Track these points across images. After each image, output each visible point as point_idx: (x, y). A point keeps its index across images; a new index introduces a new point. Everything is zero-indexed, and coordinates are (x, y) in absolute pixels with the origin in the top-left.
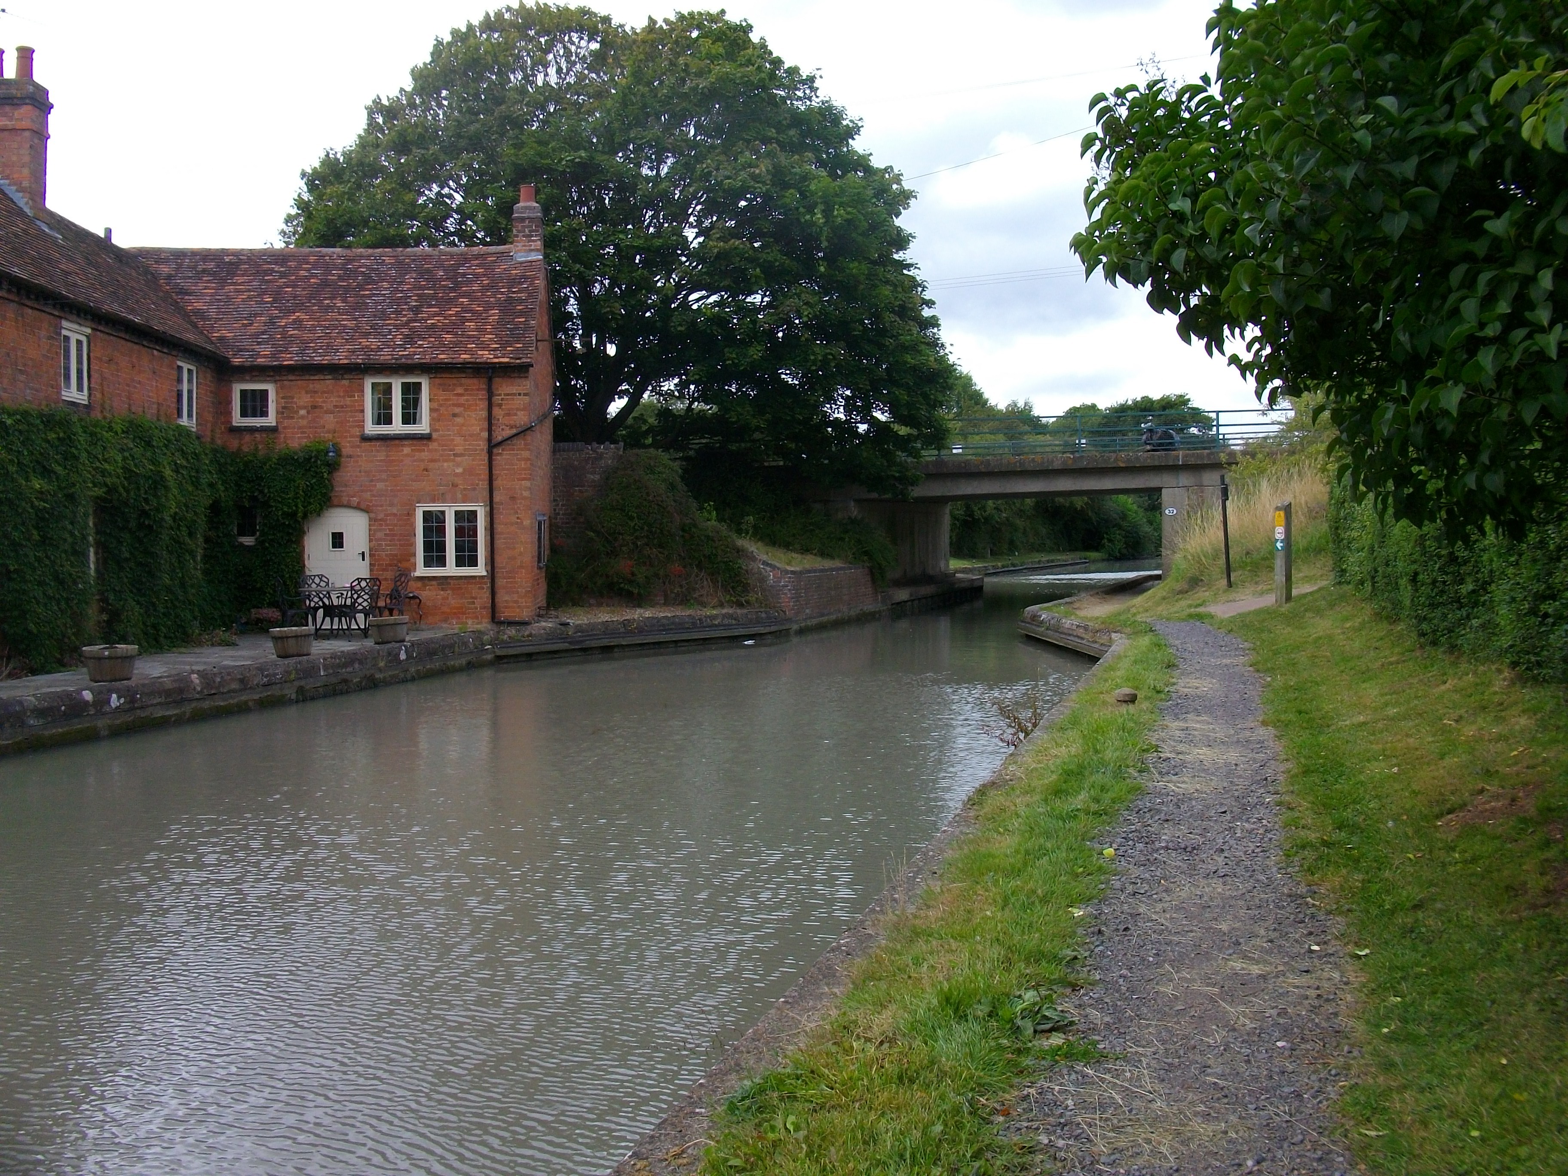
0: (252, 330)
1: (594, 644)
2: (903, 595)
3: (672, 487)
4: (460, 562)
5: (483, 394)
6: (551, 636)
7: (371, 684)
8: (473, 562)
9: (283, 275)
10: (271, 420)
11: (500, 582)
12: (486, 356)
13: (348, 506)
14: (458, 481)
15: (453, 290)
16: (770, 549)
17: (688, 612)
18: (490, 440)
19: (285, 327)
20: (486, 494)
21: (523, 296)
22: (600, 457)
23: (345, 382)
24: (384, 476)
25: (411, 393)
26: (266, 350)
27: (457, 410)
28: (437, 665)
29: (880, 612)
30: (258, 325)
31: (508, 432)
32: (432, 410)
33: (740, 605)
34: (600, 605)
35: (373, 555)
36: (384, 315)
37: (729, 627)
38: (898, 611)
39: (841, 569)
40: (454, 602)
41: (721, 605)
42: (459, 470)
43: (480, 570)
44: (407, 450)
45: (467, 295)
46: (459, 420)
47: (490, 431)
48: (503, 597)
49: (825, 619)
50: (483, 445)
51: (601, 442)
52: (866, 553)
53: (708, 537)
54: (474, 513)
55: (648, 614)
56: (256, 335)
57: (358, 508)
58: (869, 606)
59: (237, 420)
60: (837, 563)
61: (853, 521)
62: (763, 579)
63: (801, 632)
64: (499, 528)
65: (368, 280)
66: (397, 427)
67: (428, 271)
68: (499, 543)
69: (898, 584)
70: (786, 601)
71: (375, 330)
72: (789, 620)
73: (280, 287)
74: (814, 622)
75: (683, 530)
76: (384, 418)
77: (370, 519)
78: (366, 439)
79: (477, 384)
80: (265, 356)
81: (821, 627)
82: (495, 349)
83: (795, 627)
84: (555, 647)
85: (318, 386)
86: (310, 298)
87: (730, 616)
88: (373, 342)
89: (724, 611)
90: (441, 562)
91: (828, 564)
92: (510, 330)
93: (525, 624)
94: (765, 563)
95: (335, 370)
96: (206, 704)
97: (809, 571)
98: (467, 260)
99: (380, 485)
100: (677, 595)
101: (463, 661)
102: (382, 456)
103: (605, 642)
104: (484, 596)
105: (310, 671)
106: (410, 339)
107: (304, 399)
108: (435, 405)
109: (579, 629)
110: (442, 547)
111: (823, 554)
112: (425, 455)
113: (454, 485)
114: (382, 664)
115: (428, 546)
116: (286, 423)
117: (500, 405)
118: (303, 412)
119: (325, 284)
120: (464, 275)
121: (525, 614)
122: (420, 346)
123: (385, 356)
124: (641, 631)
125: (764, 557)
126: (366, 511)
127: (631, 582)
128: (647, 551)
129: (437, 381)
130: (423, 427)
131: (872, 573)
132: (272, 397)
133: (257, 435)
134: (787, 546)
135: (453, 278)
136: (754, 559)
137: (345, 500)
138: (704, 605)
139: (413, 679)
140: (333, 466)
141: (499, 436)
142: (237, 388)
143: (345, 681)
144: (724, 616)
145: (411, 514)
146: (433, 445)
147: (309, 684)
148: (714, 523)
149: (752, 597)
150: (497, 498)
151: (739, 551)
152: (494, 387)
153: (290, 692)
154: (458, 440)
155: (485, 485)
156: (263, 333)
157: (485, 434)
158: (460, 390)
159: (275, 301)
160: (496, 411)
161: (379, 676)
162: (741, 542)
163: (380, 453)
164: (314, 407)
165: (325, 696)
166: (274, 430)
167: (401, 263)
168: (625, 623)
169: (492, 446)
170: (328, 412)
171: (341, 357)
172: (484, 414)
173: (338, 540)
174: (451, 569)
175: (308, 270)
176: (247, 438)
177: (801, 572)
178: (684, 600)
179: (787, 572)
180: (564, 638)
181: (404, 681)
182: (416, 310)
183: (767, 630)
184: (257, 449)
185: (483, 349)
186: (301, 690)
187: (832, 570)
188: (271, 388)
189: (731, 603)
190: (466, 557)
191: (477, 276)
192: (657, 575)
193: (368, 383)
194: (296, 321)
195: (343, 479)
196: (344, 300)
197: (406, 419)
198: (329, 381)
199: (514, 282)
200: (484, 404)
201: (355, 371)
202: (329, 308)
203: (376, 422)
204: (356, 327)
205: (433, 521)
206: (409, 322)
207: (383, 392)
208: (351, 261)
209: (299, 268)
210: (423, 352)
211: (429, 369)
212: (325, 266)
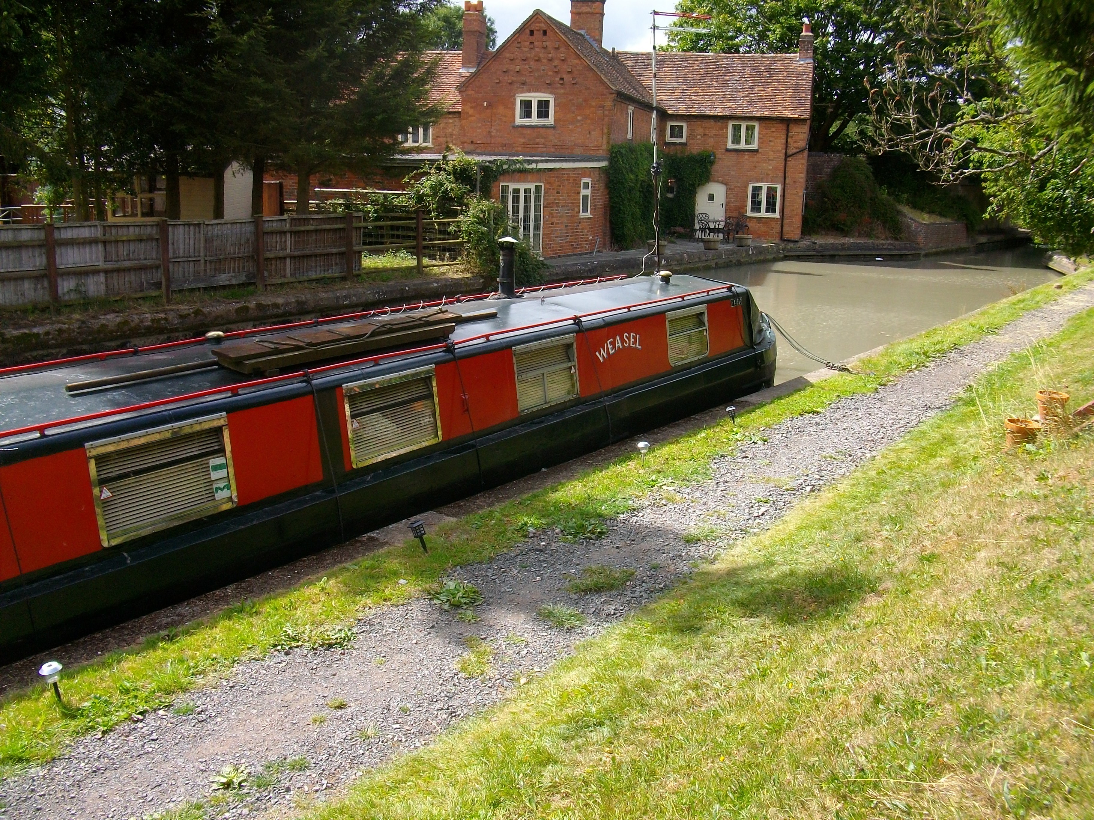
0: (675, 96)
1: (828, 253)
2: (983, 239)
3: (867, 177)
4: (767, 211)
5: (784, 132)
6: (808, 249)
7: (739, 264)
8: (774, 211)
9: (686, 67)
10: (683, 140)
11: (786, 221)
12: (787, 114)
13: (718, 182)
14: (770, 172)
15: (769, 77)
16: (913, 210)
17: (871, 241)
18: (786, 154)
19: (690, 95)
20: (782, 179)
21: (804, 82)
22: (832, 160)
23: (720, 124)
24: (735, 168)
25: (750, 130)
26: (682, 106)
27: (771, 139)
28: (761, 257)
29: (968, 248)
30: (677, 94)
31: (795, 151)
32: (759, 138)
33: (896, 239)
34: (827, 234)
35: (727, 206)
36: (736, 90)
37: (891, 250)
38: (980, 249)
39: (950, 223)
40: (763, 229)
41: (887, 239)
42: (771, 168)
43: (777, 215)
44: (747, 157)
45: (777, 81)
46: (772, 144)
47: (786, 149)
48: (786, 228)
49: (939, 250)
50: (782, 156)
51: (832, 153)
52: (965, 216)
53: (883, 204)
54: (776, 188)
55: (851, 241)
56: (677, 99)
57: (722, 183)
58: (964, 245)
59: (668, 139)
60: (949, 220)
61: (960, 198)
62: (909, 227)
63: (926, 255)
64: (787, 196)
65: (727, 71)
66: (742, 145)
67: (756, 67)
68: (787, 204)
69: (981, 233)
70: (921, 239)
71: (733, 99)
72: (921, 249)
73: (685, 74)
74: (934, 250)
75: (871, 199)
76: (736, 140)
77: (727, 188)
78: (728, 150)
79: (782, 127)
80: (682, 110)
81: (937, 254)
82: (791, 110)
83: (923, 252)
84: (810, 253)
85: (707, 125)
86: (701, 80)
87: (892, 244)
88: (734, 105)
89: (889, 242)
90: (759, 210)
91: (944, 220)
92: (798, 100)
93: (796, 241)
94: (911, 219)
95: (716, 118)
96: (688, 266)
97: (933, 224)
98: (775, 62)
99: (733, 173)
100: (865, 232)
101: (772, 257)
102: (734, 159)
103: (832, 253)
104: (778, 228)
105: (720, 256)
106: (750, 103)
107: (700, 131)
108: (761, 136)
109: (821, 245)
110: (760, 203)
111: (941, 215)
112: (755, 160)
113: (768, 175)
114: (744, 255)
115: (753, 202)
116: (691, 141)
117: (792, 137)
118: (699, 137)
119: (707, 73)
120: (774, 70)
121: (797, 236)
122: (756, 107)
123: (739, 112)
124: (849, 249)
125: (911, 216)
126: (726, 184)
127: (844, 224)
128: (852, 209)
129: (763, 125)
130: (754, 146)
131: (967, 227)
132: (685, 129)
133: (677, 147)
134: (922, 210)
135: (769, 70)
136: (906, 216)
137: (716, 179)
138: (878, 238)
139: (754, 263)
140: (712, 163)
141: (790, 152)
142: (669, 124)
143: (731, 261)
144: (889, 244)
145: (746, 187)
146: (759, 155)
147: (720, 261)
148: (886, 196)
149: (903, 236)
150: (787, 181)
151: (899, 212)
152: (790, 128)
153: (713, 265)
154: (771, 153)
155: (782, 175)
156: (680, 98)
157: (784, 151)
158: (773, 130)
159: (684, 81)
160: (789, 140)
161: (742, 260)
162: (899, 207)
163: (733, 158)
164: (705, 135)
165: (724, 267)
166: (685, 144)
167: (743, 62)
168: (842, 244)
169: (787, 156)
170: (711, 137)
171: (719, 112)
172: (784, 141)
173: (711, 197)
174: (763, 214)
175: (698, 65)
176: (672, 148)
177: (929, 225)
178: (868, 235)
179: (922, 224)
180: (814, 250)
181: (750, 264)
182: (752, 88)
183: (910, 253)
184: (676, 153)
185: (785, 110)
186: (716, 264)
187: (945, 224)
188: (684, 125)
189: (892, 238)
190: (771, 207)
191: (781, 71)
192: (856, 222)
193: (730, 124)
194: (695, 92)
195: (716, 169)
196: (717, 81)
197: (747, 142)
198: (712, 123)
199: (799, 74)
200: (784, 137)
201: (725, 118)
202: (709, 86)
203: (733, 143)
204: (724, 96)
205: (756, 191)
206: (750, 94)
207: (737, 129)
208: (718, 61)
209: (694, 64)
210: (757, 111)
211: (760, 119)
212: (707, 63)
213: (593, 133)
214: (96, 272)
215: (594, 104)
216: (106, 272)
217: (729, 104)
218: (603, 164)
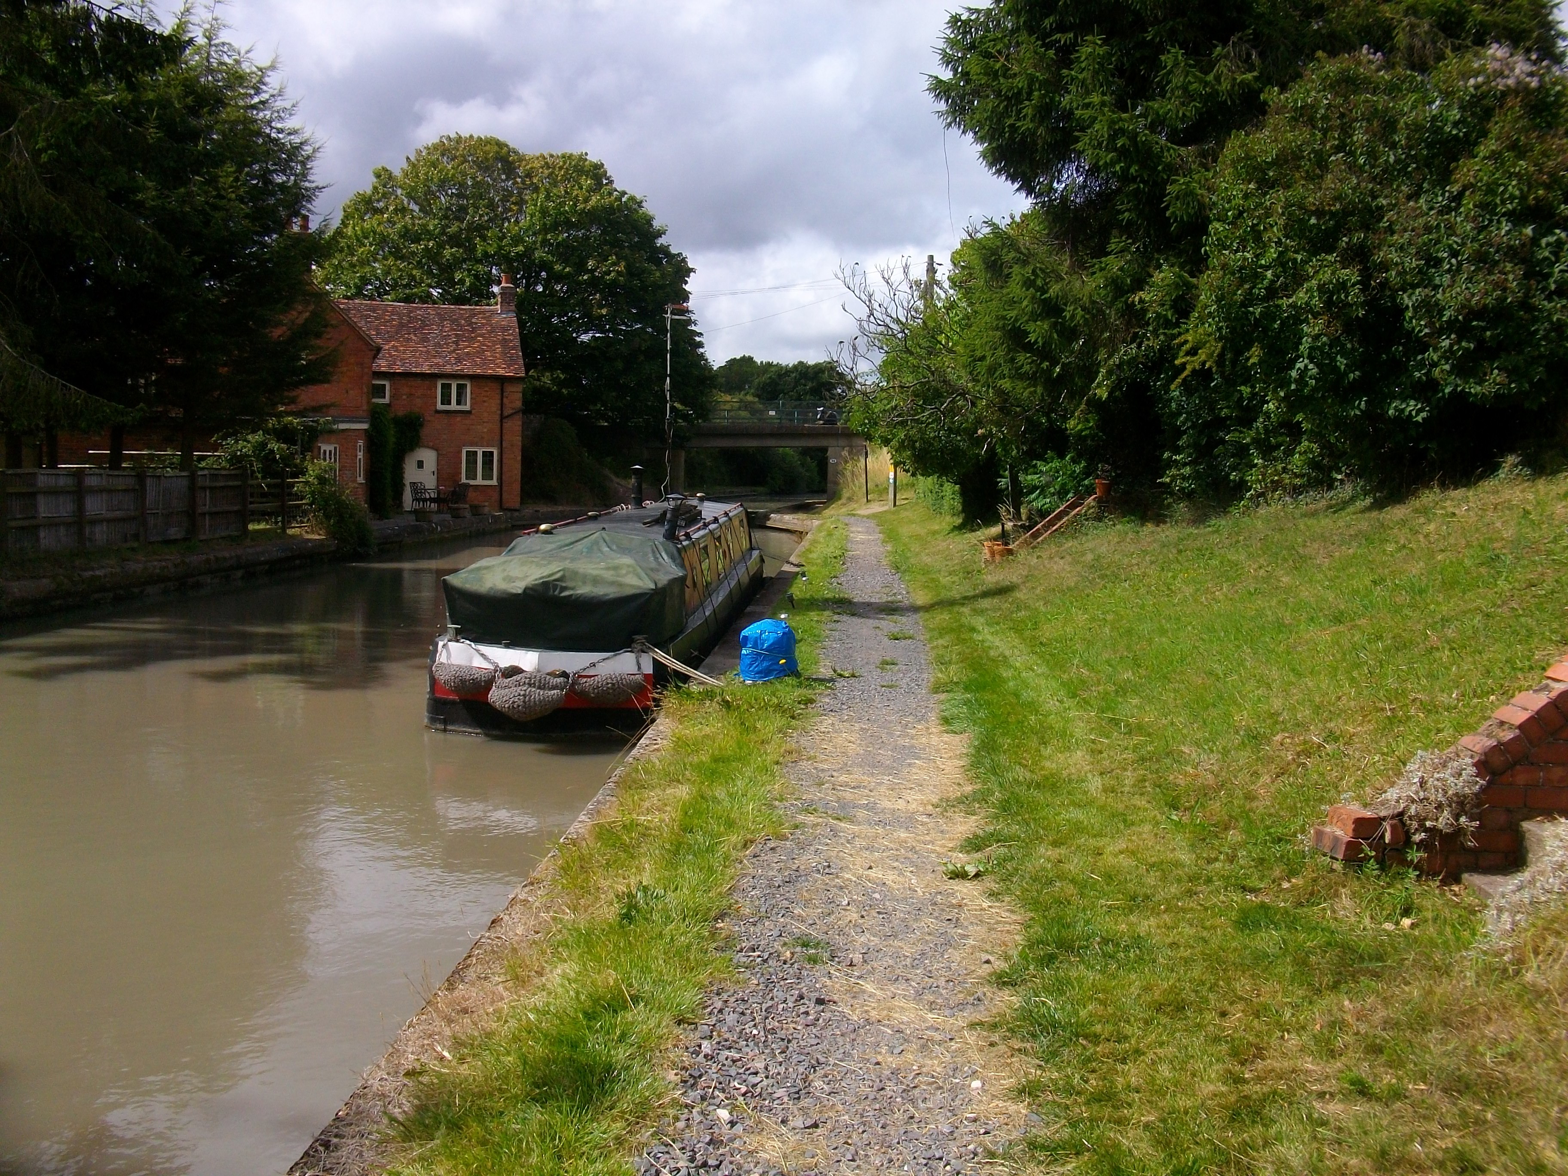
4: (484, 478)
5: (499, 391)
8: (491, 478)
9: (376, 318)
10: (387, 400)
11: (504, 488)
12: (500, 372)
13: (428, 447)
14: (485, 436)
15: (472, 332)
18: (502, 414)
19: (388, 350)
20: (499, 443)
21: (511, 338)
23: (427, 382)
24: (446, 432)
25: (461, 388)
26: (383, 363)
27: (485, 399)
31: (511, 411)
32: (472, 399)
34: (536, 503)
35: (440, 474)
36: (440, 345)
40: (481, 498)
42: (485, 430)
43: (494, 482)
44: (458, 419)
45: (481, 335)
46: (486, 404)
47: (502, 410)
48: (505, 496)
50: (498, 417)
51: (531, 414)
54: (492, 453)
57: (432, 448)
62: (617, 492)
64: (504, 461)
65: (424, 324)
66: (454, 406)
67: (456, 320)
68: (504, 469)
71: (438, 355)
73: (376, 325)
76: (446, 400)
77: (438, 455)
78: (437, 412)
79: (497, 386)
80: (383, 366)
82: (504, 368)
85: (413, 383)
86: (395, 333)
88: (440, 361)
90: (475, 477)
92: (509, 357)
93: (516, 510)
95: (423, 376)
98: (475, 315)
99: (444, 437)
102: (446, 422)
104: (496, 496)
106: (459, 360)
107: (405, 391)
108: (474, 396)
109: (542, 514)
110: (475, 469)
112: (467, 422)
113: (483, 438)
115: (468, 469)
116: (395, 402)
117: (507, 397)
118: (403, 397)
119: (401, 325)
120: (476, 323)
121: (517, 505)
122: (465, 365)
123: (448, 369)
125: (617, 480)
126: (437, 449)
127: (554, 491)
128: (560, 475)
129: (476, 384)
130: (467, 407)
132: (388, 388)
133: (380, 408)
135: (471, 324)
136: (612, 481)
137: (425, 444)
140: (421, 425)
141: (506, 414)
145: (460, 452)
146: (472, 417)
148: (589, 460)
150: (504, 445)
151: (605, 476)
152: (504, 388)
154: (486, 414)
155: (498, 438)
157: (499, 412)
158: (486, 389)
159: (378, 334)
160: (504, 400)
162: (605, 472)
163: (444, 420)
164: (411, 394)
166: (388, 405)
167: (439, 314)
169: (502, 418)
170: (417, 397)
171: (426, 369)
172: (499, 402)
173: (420, 464)
174: (479, 481)
175: (390, 316)
182: (456, 343)
185: (498, 367)
188: (386, 383)
190: (487, 475)
191: (483, 324)
193: (439, 383)
194: (393, 346)
195: (425, 432)
196: (415, 335)
197: (459, 403)
198: (419, 381)
199: (504, 329)
200: (499, 397)
201: (434, 377)
202: (409, 340)
203: (442, 403)
204: (428, 352)
205: (472, 455)
206: (455, 350)
207: (446, 388)
208: (411, 312)
209: (384, 314)
210: (467, 368)
211: (473, 378)
212: (398, 314)
213: (351, 392)
214: (101, 521)
215: (352, 361)
216: (109, 521)
217: (435, 361)
218: (365, 426)
